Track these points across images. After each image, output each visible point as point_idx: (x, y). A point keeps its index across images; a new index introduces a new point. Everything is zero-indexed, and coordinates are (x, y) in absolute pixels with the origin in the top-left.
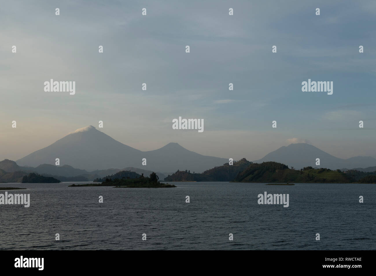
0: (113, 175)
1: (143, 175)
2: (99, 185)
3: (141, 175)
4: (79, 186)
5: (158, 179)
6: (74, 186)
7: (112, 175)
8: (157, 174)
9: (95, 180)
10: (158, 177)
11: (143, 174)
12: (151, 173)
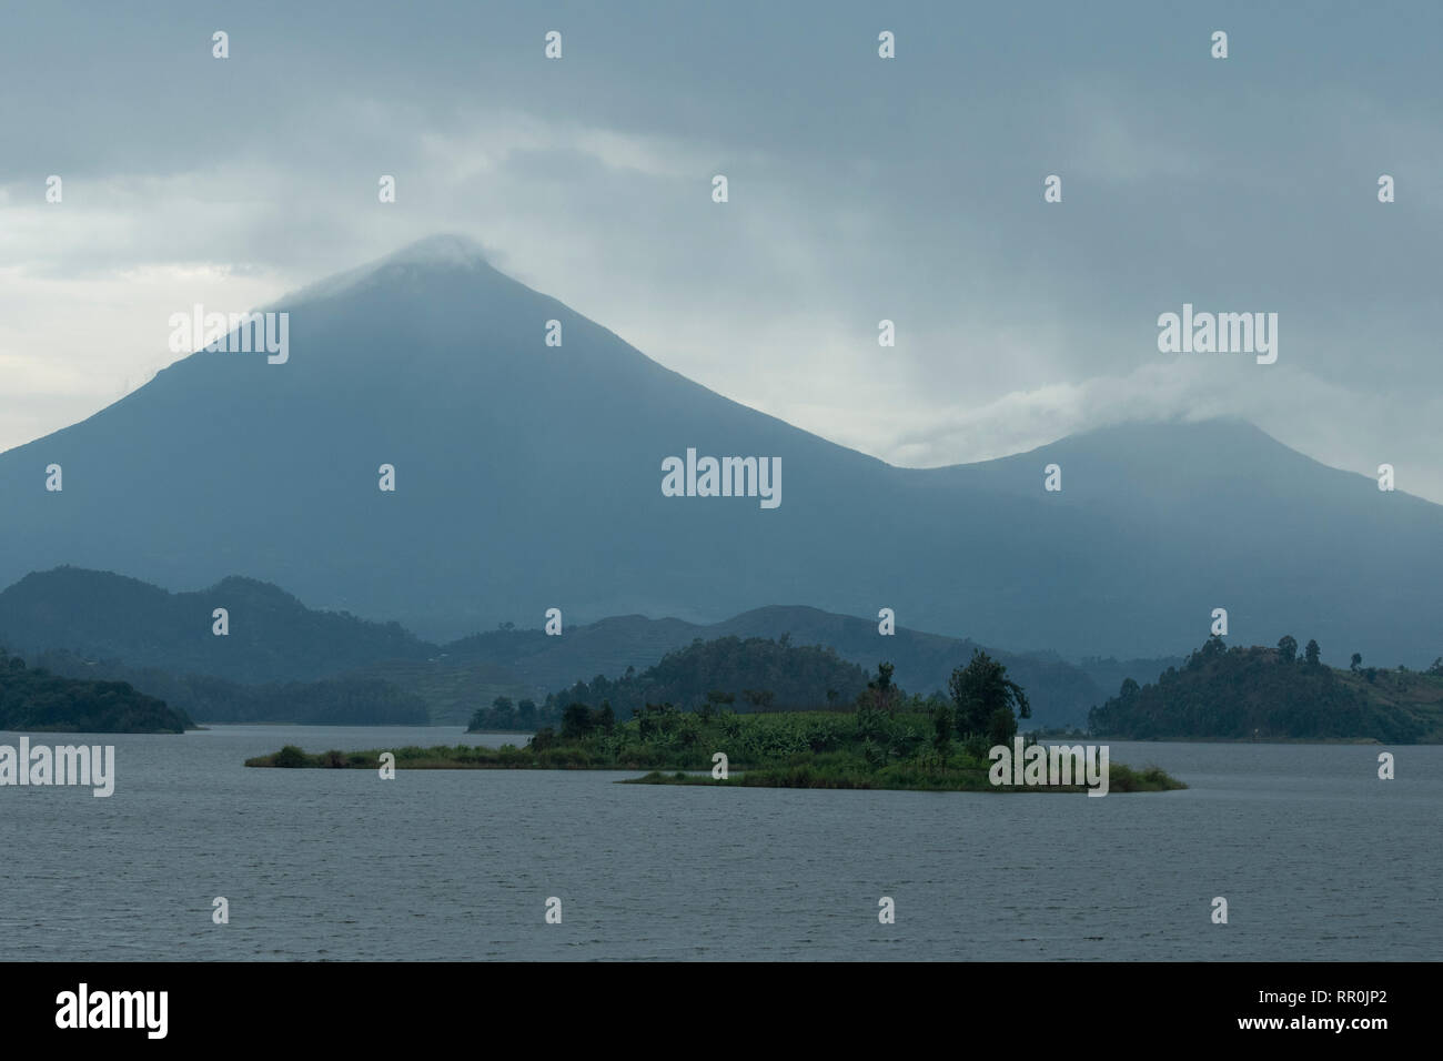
0: (639, 670)
1: (893, 680)
2: (507, 760)
3: (874, 672)
4: (334, 761)
5: (1025, 714)
6: (290, 759)
7: (631, 669)
8: (1010, 675)
9: (480, 713)
10: (1027, 694)
11: (885, 672)
12: (965, 663)
